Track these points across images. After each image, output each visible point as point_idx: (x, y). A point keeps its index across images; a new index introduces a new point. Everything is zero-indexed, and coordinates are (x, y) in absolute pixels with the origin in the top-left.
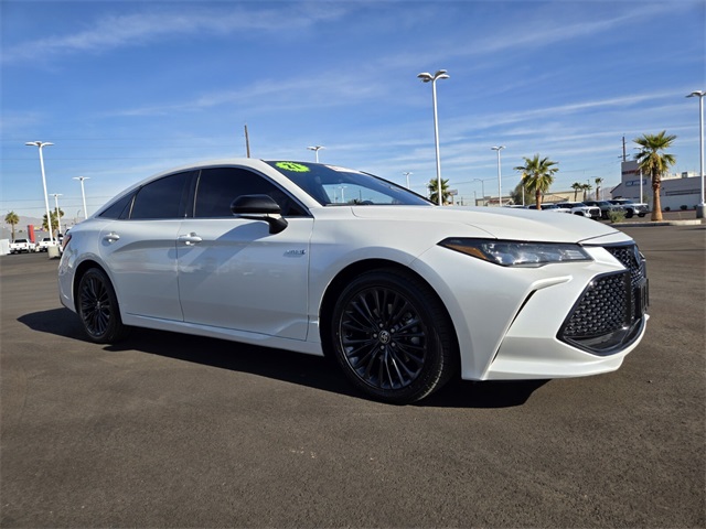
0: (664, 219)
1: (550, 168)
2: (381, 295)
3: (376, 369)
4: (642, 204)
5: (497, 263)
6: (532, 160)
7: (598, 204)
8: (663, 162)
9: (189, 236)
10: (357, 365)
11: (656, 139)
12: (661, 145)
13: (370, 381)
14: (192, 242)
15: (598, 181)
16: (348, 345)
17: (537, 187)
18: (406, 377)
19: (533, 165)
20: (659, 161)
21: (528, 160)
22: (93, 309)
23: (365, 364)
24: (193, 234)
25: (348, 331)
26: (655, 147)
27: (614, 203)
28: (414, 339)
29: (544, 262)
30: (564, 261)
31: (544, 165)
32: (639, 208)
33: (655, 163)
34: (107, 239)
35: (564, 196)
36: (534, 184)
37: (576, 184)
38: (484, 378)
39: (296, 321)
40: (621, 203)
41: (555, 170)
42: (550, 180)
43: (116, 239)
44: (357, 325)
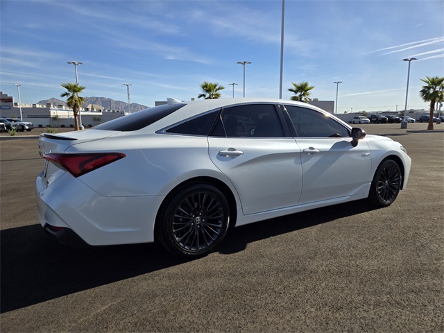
24: (312, 149)
26: (74, 91)
27: (11, 121)
32: (28, 125)
40: (15, 121)
43: (239, 155)
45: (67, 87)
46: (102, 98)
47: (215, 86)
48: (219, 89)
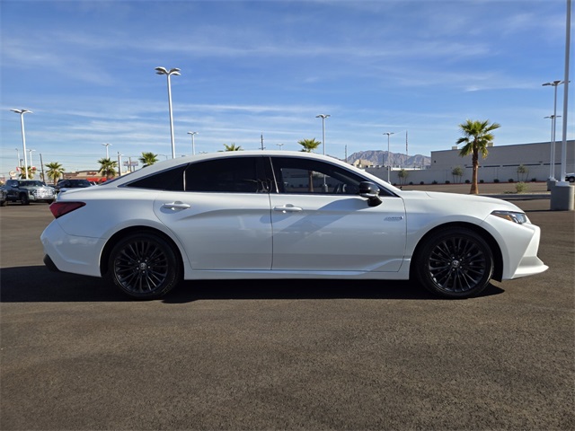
11: (311, 143)
24: (289, 206)
34: (170, 208)
38: (512, 277)
39: (393, 260)
45: (303, 144)
46: (378, 151)
47: (483, 126)
48: (490, 129)
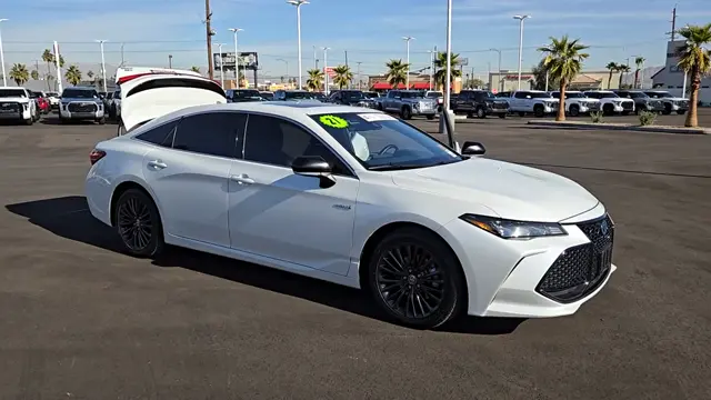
0: (699, 125)
1: (579, 52)
2: (413, 249)
3: (403, 303)
4: (683, 99)
5: (499, 235)
6: (560, 41)
7: (633, 96)
8: (706, 59)
9: (240, 177)
10: (389, 298)
12: (705, 40)
13: (398, 311)
14: (244, 183)
15: (639, 61)
16: (382, 283)
17: (563, 74)
18: (426, 310)
19: (560, 48)
20: (702, 58)
21: (555, 41)
22: (131, 225)
23: (395, 299)
24: (246, 176)
25: (383, 272)
26: (698, 41)
27: (651, 95)
28: (434, 284)
29: (532, 236)
30: (547, 235)
31: (572, 49)
32: (680, 103)
33: (696, 60)
34: (153, 165)
35: (597, 77)
36: (559, 71)
37: (612, 64)
38: (483, 315)
39: (340, 260)
40: (660, 95)
41: (585, 56)
42: (578, 68)
43: (163, 168)
44: (391, 268)
